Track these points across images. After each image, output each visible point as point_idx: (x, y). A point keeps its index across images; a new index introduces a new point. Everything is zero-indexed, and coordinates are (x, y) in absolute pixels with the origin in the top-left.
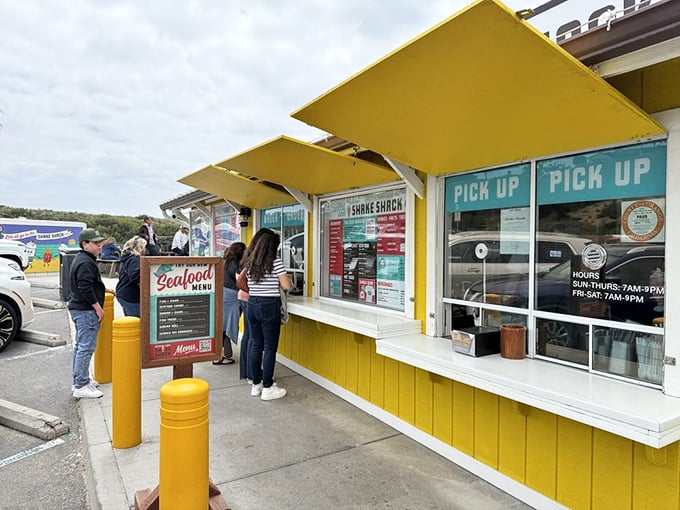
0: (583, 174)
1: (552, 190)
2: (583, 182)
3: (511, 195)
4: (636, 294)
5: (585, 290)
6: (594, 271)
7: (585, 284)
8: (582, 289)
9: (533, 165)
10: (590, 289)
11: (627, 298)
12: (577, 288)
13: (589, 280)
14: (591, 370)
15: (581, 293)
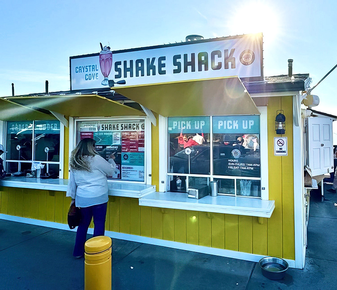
0: (231, 123)
1: (219, 128)
2: (231, 126)
3: (201, 128)
4: (251, 166)
5: (233, 166)
6: (236, 159)
7: (233, 164)
8: (232, 166)
9: (211, 117)
10: (234, 166)
11: (248, 168)
12: (230, 166)
13: (234, 163)
14: (236, 196)
15: (231, 167)
